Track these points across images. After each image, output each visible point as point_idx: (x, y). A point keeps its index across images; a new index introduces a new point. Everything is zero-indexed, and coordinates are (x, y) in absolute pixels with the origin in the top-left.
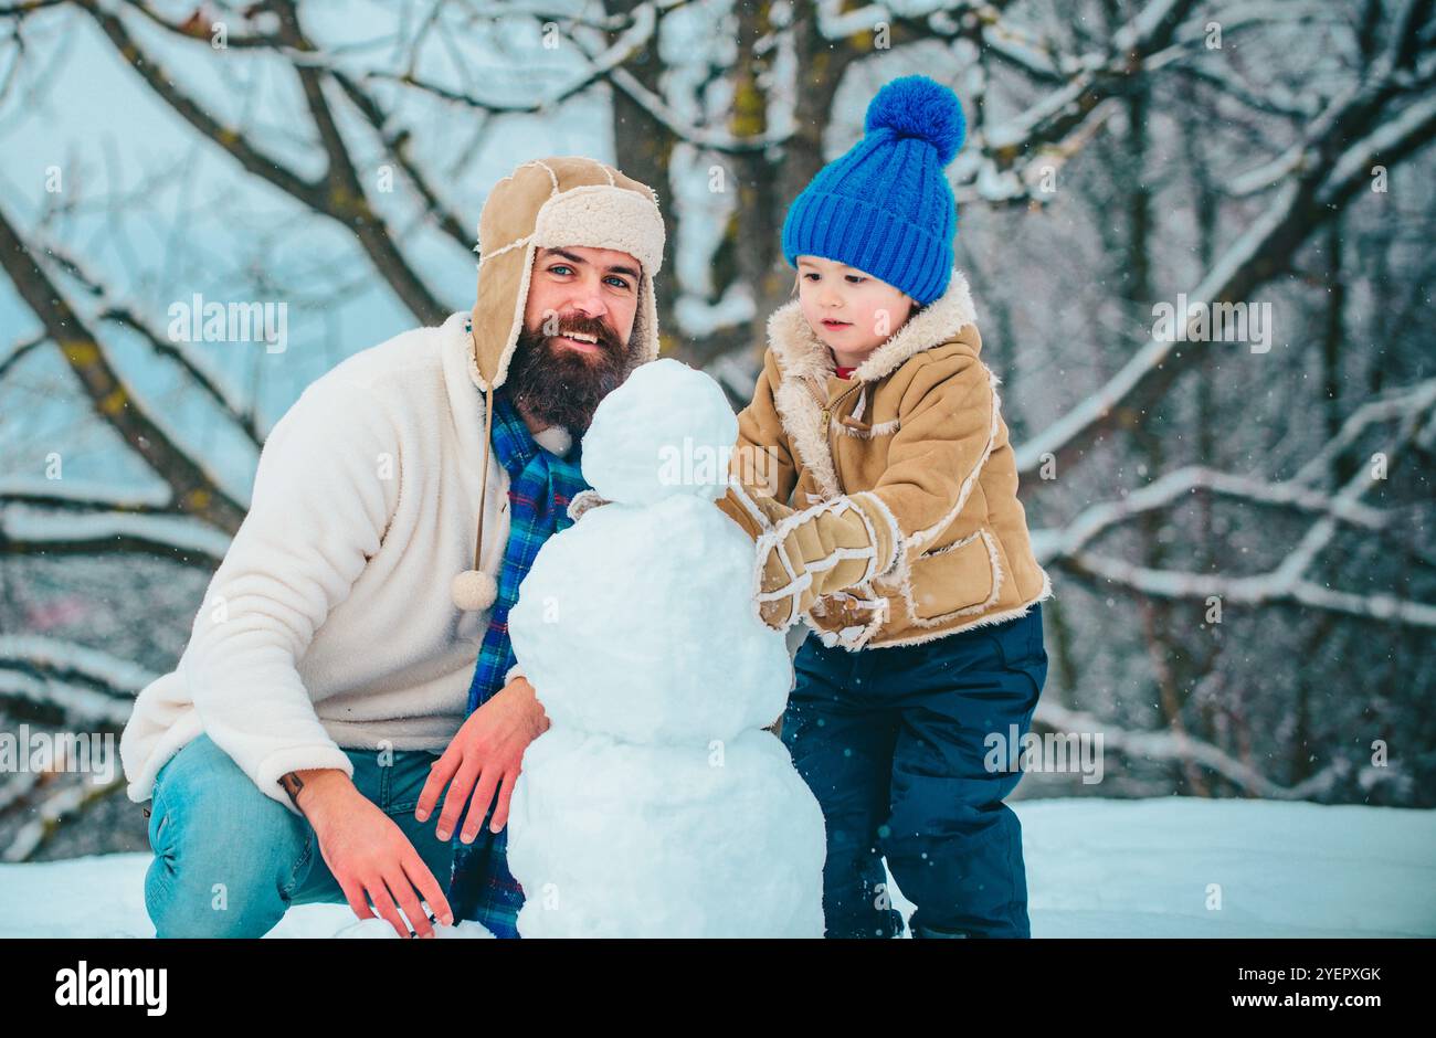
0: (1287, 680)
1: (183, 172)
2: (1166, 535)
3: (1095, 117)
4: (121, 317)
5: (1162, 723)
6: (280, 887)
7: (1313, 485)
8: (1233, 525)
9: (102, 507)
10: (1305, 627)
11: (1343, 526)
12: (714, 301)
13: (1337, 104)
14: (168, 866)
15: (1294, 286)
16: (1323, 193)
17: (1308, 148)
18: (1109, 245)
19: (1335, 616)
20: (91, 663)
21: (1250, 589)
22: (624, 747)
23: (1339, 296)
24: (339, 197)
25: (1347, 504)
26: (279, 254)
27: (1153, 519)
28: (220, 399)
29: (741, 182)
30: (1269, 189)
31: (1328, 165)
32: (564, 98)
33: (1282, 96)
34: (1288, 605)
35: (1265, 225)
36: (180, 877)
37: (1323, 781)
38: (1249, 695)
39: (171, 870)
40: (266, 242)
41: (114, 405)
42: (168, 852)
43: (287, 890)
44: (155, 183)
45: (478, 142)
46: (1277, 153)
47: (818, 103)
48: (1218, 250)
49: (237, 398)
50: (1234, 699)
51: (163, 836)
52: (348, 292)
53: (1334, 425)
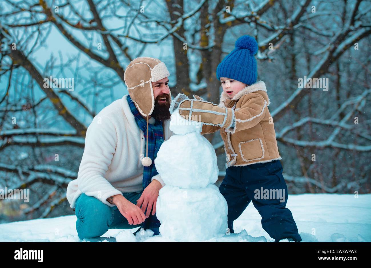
0: (330, 164)
1: (77, 58)
2: (302, 132)
3: (283, 39)
4: (64, 91)
5: (302, 175)
6: (107, 224)
7: (335, 120)
8: (317, 130)
9: (62, 135)
10: (334, 152)
11: (342, 129)
12: (198, 83)
13: (338, 34)
14: (81, 220)
15: (329, 75)
16: (335, 54)
17: (331, 44)
18: (287, 67)
19: (341, 149)
20: (60, 170)
21: (322, 144)
22: (182, 189)
23: (339, 77)
24: (113, 63)
25: (342, 124)
26: (99, 76)
27: (299, 128)
28: (87, 109)
29: (203, 57)
30: (323, 53)
31: (335, 48)
32: (163, 39)
33: (325, 32)
34: (330, 147)
35: (322, 62)
36: (85, 223)
37: (339, 187)
38: (322, 168)
39: (83, 221)
40: (96, 73)
41: (63, 112)
42: (82, 217)
43: (109, 224)
44: (71, 61)
45: (143, 49)
46: (324, 46)
47: (220, 38)
48: (312, 68)
49: (91, 109)
50: (319, 169)
51: (80, 214)
52: (115, 84)
53: (339, 106)
